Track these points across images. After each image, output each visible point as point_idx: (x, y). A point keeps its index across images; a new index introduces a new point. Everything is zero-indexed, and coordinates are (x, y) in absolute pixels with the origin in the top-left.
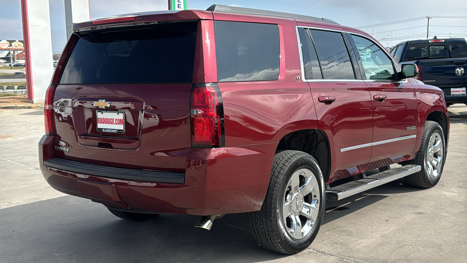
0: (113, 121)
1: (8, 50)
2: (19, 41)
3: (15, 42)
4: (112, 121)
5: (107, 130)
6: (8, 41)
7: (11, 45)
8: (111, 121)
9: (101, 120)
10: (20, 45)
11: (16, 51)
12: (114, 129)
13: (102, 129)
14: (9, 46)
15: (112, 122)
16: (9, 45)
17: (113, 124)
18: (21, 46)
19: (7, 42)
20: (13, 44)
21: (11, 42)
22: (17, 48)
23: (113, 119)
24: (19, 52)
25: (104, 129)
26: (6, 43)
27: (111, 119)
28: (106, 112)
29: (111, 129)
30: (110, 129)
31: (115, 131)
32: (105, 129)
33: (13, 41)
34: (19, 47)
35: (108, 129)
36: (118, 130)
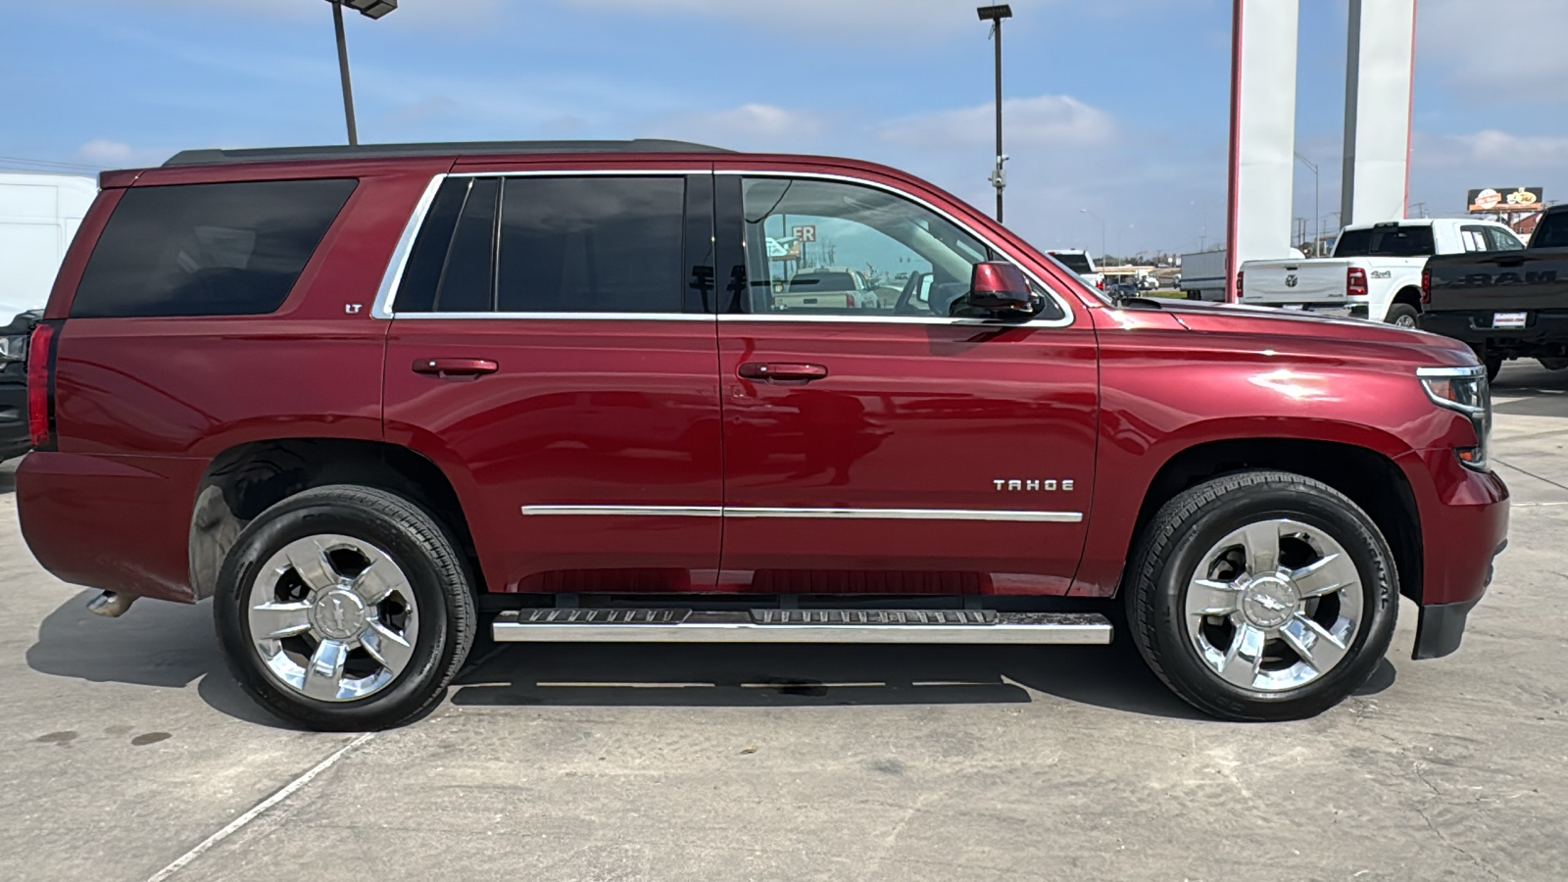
1: (1494, 213)
2: (1527, 190)
3: (1515, 193)
6: (1498, 191)
7: (1504, 200)
10: (1526, 200)
11: (1515, 215)
14: (1499, 203)
16: (1500, 199)
18: (1530, 200)
19: (1495, 193)
20: (1510, 197)
21: (1504, 193)
22: (1519, 206)
24: (1524, 215)
26: (1492, 197)
33: (1511, 191)
34: (1525, 204)
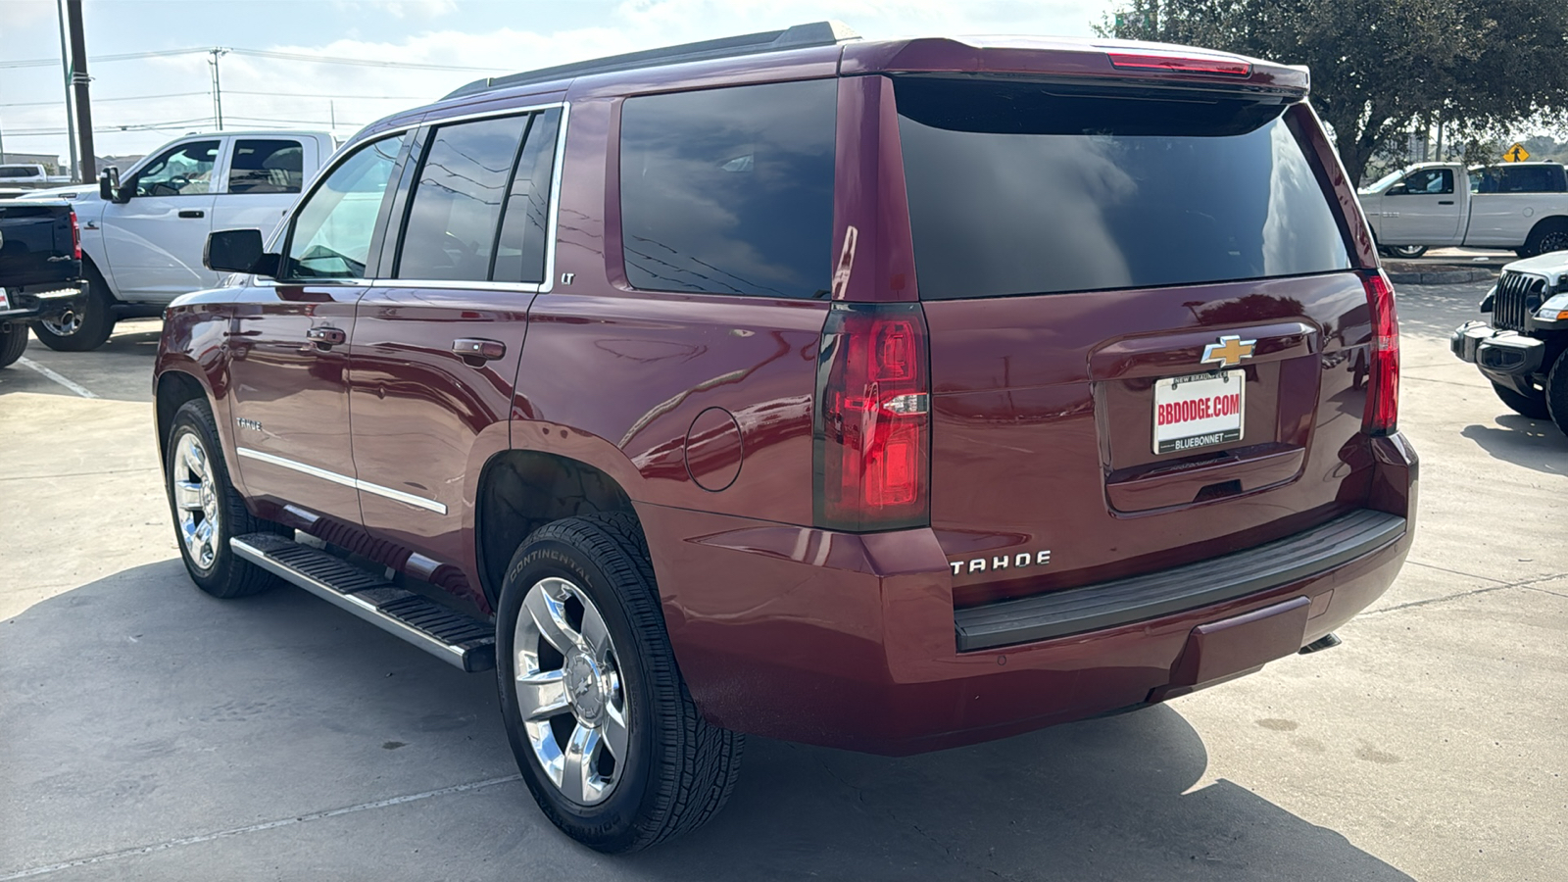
0: (1208, 407)
4: (1204, 407)
5: (1191, 441)
8: (1202, 407)
9: (1168, 413)
12: (1213, 434)
13: (1173, 441)
15: (1203, 410)
17: (1208, 416)
23: (1208, 400)
25: (1180, 439)
27: (1201, 400)
28: (1190, 380)
29: (1204, 435)
30: (1199, 436)
31: (1214, 440)
32: (1183, 439)
35: (1194, 437)
36: (1226, 432)
